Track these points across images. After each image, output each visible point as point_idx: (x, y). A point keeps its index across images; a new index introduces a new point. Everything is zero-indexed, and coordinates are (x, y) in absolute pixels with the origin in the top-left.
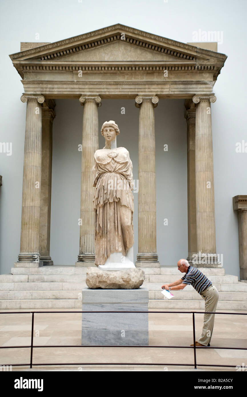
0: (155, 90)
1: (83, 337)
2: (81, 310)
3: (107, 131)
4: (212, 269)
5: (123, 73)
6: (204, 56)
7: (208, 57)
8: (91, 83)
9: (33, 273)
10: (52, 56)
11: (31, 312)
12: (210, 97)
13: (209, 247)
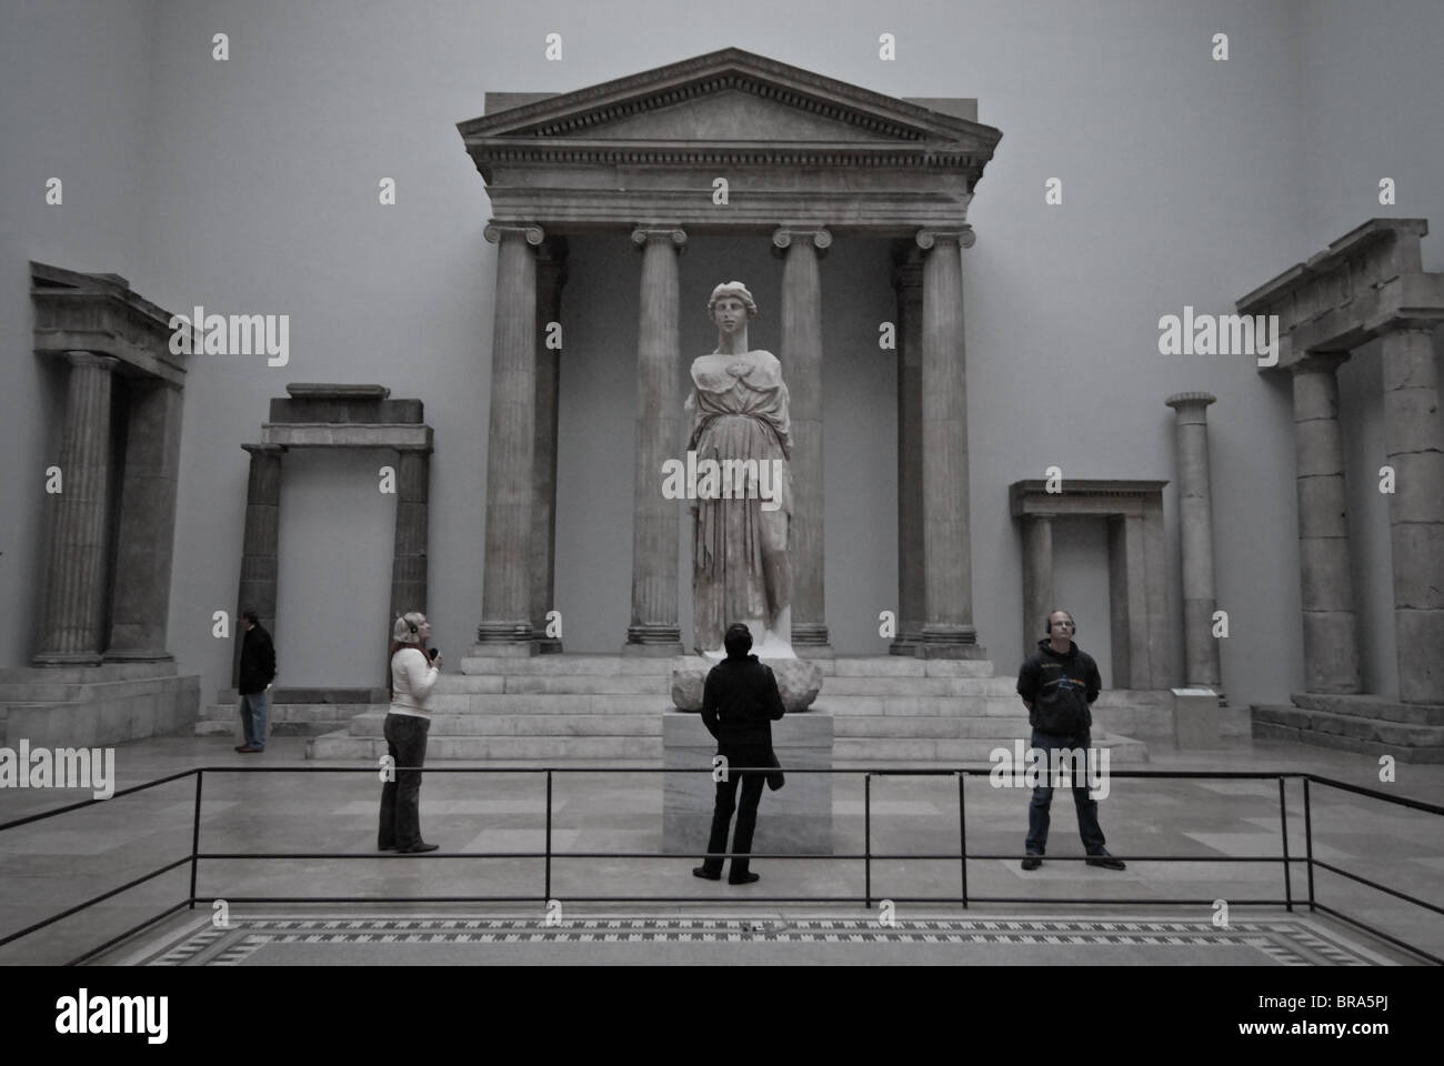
0: (823, 213)
1: (666, 831)
2: (660, 765)
3: (724, 307)
4: (962, 662)
5: (742, 171)
6: (947, 130)
7: (956, 135)
8: (664, 194)
9: (515, 672)
10: (564, 127)
11: (544, 770)
12: (959, 233)
13: (955, 609)
